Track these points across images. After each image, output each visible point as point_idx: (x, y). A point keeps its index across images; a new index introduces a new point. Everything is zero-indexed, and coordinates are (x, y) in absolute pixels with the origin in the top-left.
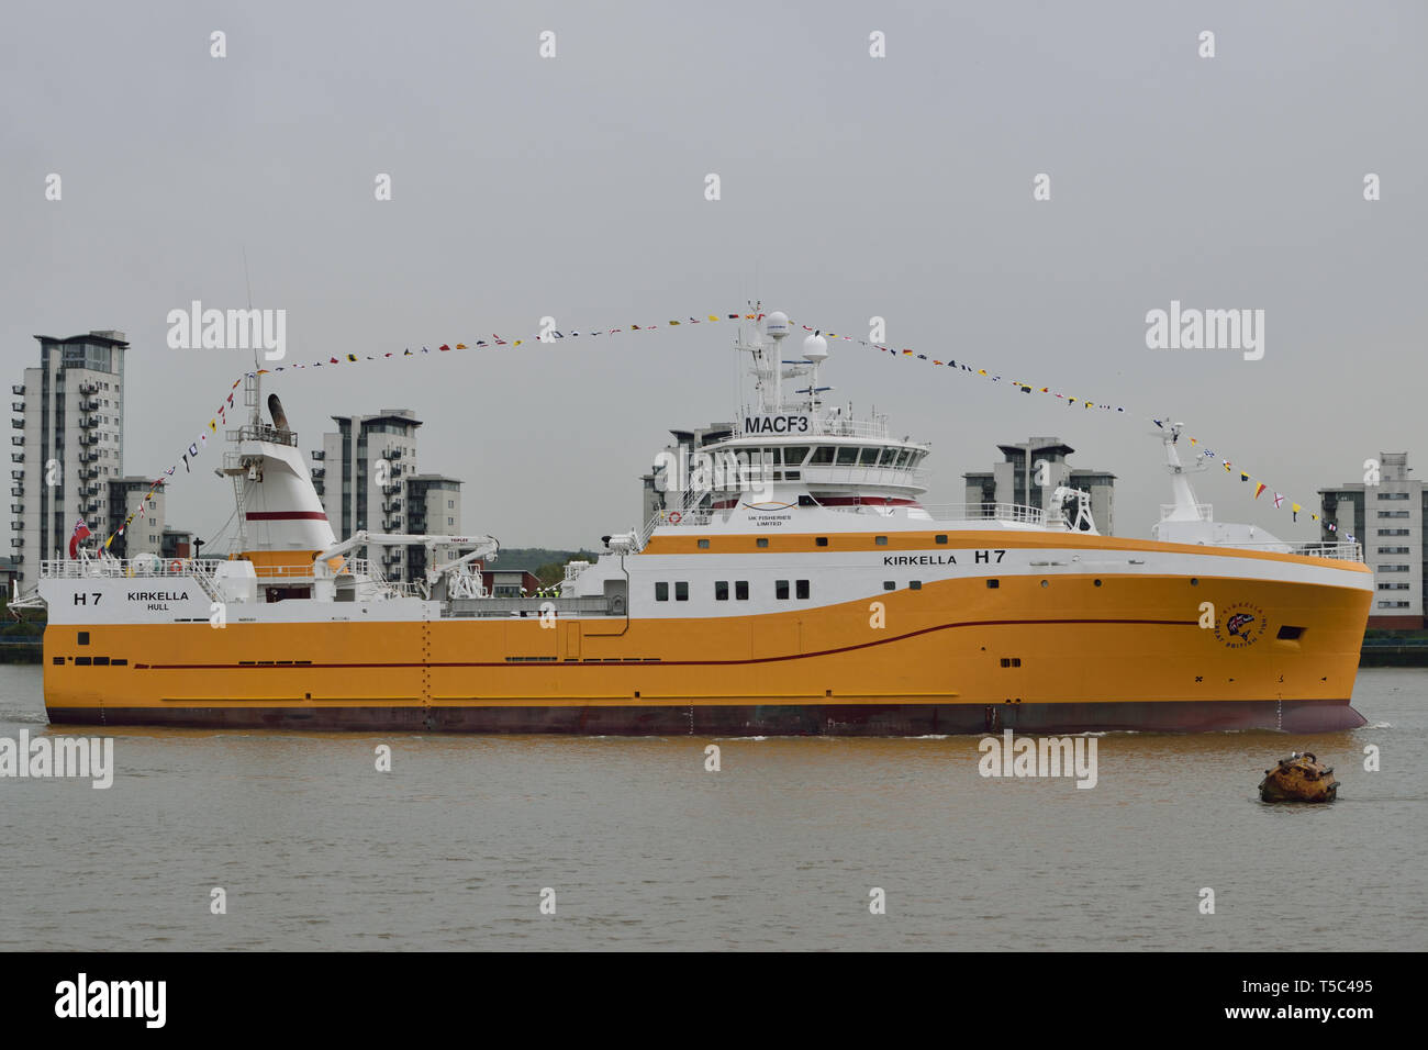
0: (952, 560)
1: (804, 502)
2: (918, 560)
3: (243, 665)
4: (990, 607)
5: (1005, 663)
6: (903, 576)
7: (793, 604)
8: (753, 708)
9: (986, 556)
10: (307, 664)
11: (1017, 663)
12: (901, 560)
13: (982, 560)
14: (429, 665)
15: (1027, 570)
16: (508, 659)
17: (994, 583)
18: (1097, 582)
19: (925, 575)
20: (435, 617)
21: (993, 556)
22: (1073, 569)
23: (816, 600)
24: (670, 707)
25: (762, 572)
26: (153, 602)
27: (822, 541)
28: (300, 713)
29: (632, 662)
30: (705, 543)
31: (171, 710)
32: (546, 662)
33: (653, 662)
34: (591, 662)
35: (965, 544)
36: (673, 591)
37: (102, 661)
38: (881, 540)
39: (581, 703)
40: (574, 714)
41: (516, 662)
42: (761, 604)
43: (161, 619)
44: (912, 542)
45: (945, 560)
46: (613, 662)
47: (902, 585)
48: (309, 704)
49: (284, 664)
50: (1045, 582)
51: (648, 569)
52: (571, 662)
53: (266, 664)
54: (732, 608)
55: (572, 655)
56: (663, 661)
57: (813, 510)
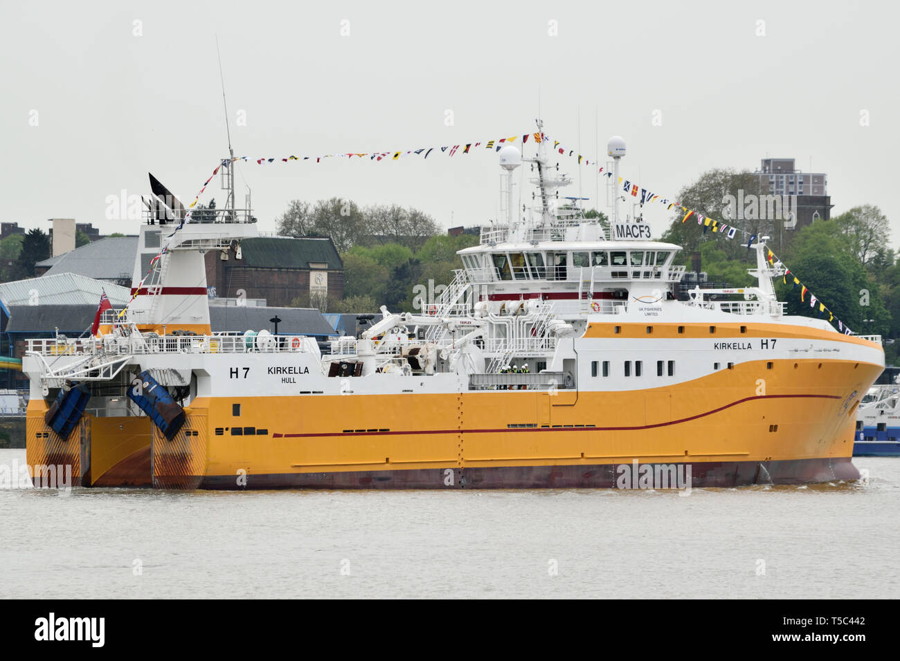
0: (749, 345)
1: (668, 296)
2: (732, 346)
3: (347, 433)
5: (771, 428)
6: (725, 357)
7: (665, 380)
9: (767, 344)
10: (385, 432)
11: (776, 428)
12: (724, 346)
13: (765, 347)
14: (462, 432)
15: (788, 355)
16: (508, 426)
17: (770, 365)
18: (820, 366)
19: (737, 357)
20: (464, 390)
21: (770, 344)
22: (811, 355)
23: (680, 376)
24: (601, 466)
25: (649, 351)
26: (285, 376)
27: (681, 329)
28: (383, 475)
29: (580, 428)
30: (618, 329)
31: (298, 475)
32: (531, 428)
33: (592, 428)
34: (557, 428)
35: (756, 333)
36: (600, 368)
37: (250, 431)
38: (713, 329)
39: (551, 463)
40: (548, 472)
41: (514, 428)
42: (649, 380)
43: (292, 391)
44: (728, 331)
45: (746, 346)
46: (569, 428)
47: (723, 366)
48: (388, 467)
49: (372, 432)
50: (796, 365)
51: (588, 350)
52: (546, 428)
53: (360, 432)
54: (633, 383)
55: (546, 422)
56: (597, 426)
57: (671, 304)
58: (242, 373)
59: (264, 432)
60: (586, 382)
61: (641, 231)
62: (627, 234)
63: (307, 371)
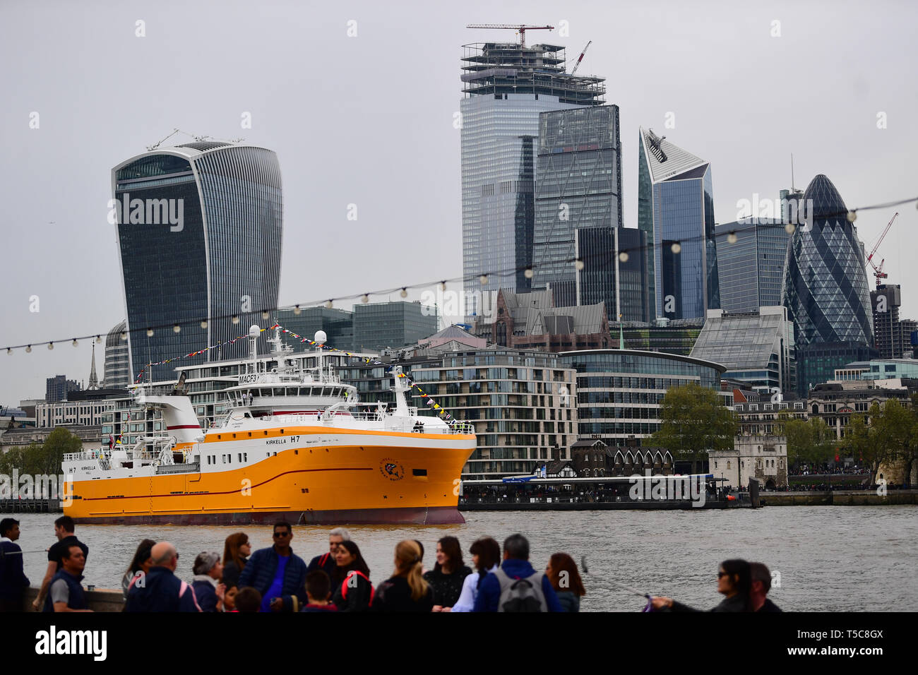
0: (285, 441)
1: (247, 415)
2: (275, 442)
3: (109, 498)
4: (295, 464)
5: (303, 491)
6: (272, 449)
7: (243, 464)
8: (233, 514)
9: (294, 439)
10: (122, 497)
11: (307, 490)
12: (271, 442)
13: (293, 441)
14: (152, 496)
15: (306, 446)
16: (172, 492)
17: (296, 452)
18: (327, 451)
19: (279, 449)
20: (154, 475)
21: (296, 439)
22: (320, 444)
23: (251, 461)
24: (211, 514)
25: (234, 447)
26: (87, 471)
27: (250, 434)
28: (122, 519)
29: (201, 493)
30: (219, 437)
31: (92, 518)
32: (181, 493)
33: (207, 493)
34: (191, 494)
35: (290, 433)
36: (212, 459)
37: (76, 497)
38: (266, 433)
39: (189, 513)
40: (187, 518)
41: (174, 494)
42: (235, 464)
43: (89, 478)
44: (274, 433)
45: (283, 441)
46: (197, 494)
47: (272, 454)
48: (124, 515)
49: (118, 497)
50: (311, 451)
51: (205, 450)
52: (186, 494)
53: (114, 497)
54: (227, 467)
55: (187, 490)
56: (210, 492)
57: (249, 419)
58: (73, 470)
59: (80, 498)
60: (205, 468)
61: (251, 378)
62: (244, 381)
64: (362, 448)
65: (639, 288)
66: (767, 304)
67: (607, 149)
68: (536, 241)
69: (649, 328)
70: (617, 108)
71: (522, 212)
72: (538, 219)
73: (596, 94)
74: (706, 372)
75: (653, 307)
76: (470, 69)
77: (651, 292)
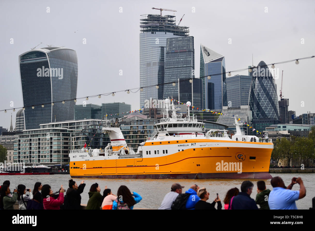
0: (188, 145)
2: (183, 145)
3: (94, 168)
4: (194, 154)
5: (197, 165)
6: (181, 148)
7: (165, 154)
8: (160, 174)
9: (193, 144)
10: (101, 168)
11: (199, 165)
12: (181, 145)
13: (192, 145)
14: (117, 167)
15: (200, 147)
16: (127, 166)
17: (194, 150)
18: (211, 149)
19: (185, 148)
20: (117, 158)
21: (194, 144)
22: (207, 146)
23: (169, 154)
24: (149, 175)
25: (161, 148)
26: (83, 157)
27: (169, 142)
28: (101, 176)
29: (143, 166)
30: (152, 143)
31: (85, 176)
32: (132, 166)
33: (146, 166)
34: (138, 166)
35: (190, 142)
36: (149, 153)
37: (77, 168)
38: (178, 142)
39: (137, 174)
40: (136, 176)
41: (128, 166)
42: (161, 154)
43: (84, 160)
44: (182, 142)
45: (187, 145)
46: (141, 166)
47: (181, 150)
49: (99, 168)
50: (202, 149)
51: (145, 149)
52: (135, 166)
53: (96, 168)
54: (157, 156)
55: (135, 165)
56: (148, 166)
57: (168, 136)
58: (75, 157)
59: (79, 168)
60: (145, 156)
61: (167, 120)
62: (163, 121)
63: (86, 156)
64: (228, 148)
65: (200, 99)
66: (243, 105)
67: (190, 51)
68: (165, 82)
69: (203, 113)
70: (193, 37)
71: (160, 72)
72: (166, 75)
73: (186, 33)
74: (222, 127)
75: (204, 105)
76: (143, 23)
77: (204, 100)
